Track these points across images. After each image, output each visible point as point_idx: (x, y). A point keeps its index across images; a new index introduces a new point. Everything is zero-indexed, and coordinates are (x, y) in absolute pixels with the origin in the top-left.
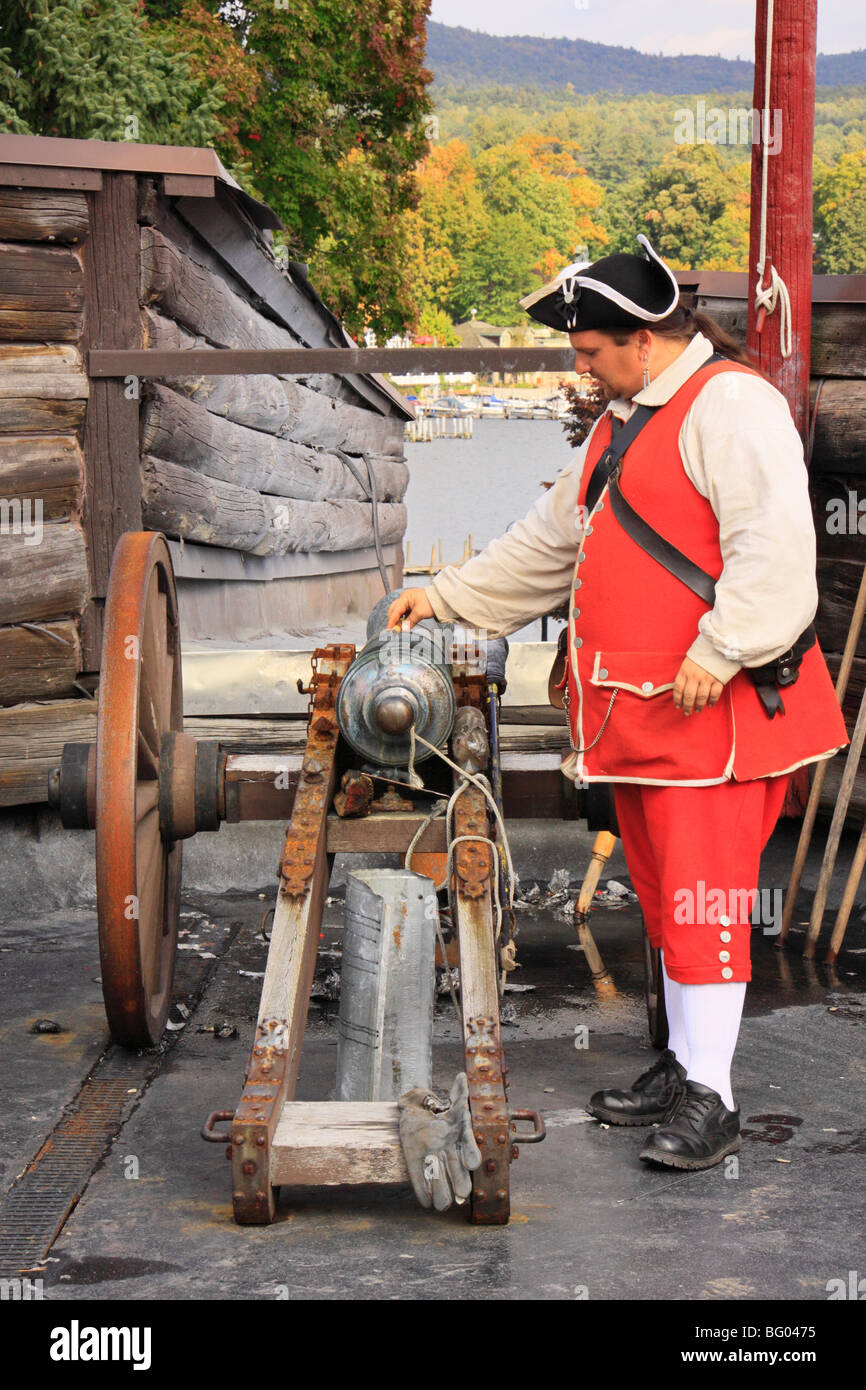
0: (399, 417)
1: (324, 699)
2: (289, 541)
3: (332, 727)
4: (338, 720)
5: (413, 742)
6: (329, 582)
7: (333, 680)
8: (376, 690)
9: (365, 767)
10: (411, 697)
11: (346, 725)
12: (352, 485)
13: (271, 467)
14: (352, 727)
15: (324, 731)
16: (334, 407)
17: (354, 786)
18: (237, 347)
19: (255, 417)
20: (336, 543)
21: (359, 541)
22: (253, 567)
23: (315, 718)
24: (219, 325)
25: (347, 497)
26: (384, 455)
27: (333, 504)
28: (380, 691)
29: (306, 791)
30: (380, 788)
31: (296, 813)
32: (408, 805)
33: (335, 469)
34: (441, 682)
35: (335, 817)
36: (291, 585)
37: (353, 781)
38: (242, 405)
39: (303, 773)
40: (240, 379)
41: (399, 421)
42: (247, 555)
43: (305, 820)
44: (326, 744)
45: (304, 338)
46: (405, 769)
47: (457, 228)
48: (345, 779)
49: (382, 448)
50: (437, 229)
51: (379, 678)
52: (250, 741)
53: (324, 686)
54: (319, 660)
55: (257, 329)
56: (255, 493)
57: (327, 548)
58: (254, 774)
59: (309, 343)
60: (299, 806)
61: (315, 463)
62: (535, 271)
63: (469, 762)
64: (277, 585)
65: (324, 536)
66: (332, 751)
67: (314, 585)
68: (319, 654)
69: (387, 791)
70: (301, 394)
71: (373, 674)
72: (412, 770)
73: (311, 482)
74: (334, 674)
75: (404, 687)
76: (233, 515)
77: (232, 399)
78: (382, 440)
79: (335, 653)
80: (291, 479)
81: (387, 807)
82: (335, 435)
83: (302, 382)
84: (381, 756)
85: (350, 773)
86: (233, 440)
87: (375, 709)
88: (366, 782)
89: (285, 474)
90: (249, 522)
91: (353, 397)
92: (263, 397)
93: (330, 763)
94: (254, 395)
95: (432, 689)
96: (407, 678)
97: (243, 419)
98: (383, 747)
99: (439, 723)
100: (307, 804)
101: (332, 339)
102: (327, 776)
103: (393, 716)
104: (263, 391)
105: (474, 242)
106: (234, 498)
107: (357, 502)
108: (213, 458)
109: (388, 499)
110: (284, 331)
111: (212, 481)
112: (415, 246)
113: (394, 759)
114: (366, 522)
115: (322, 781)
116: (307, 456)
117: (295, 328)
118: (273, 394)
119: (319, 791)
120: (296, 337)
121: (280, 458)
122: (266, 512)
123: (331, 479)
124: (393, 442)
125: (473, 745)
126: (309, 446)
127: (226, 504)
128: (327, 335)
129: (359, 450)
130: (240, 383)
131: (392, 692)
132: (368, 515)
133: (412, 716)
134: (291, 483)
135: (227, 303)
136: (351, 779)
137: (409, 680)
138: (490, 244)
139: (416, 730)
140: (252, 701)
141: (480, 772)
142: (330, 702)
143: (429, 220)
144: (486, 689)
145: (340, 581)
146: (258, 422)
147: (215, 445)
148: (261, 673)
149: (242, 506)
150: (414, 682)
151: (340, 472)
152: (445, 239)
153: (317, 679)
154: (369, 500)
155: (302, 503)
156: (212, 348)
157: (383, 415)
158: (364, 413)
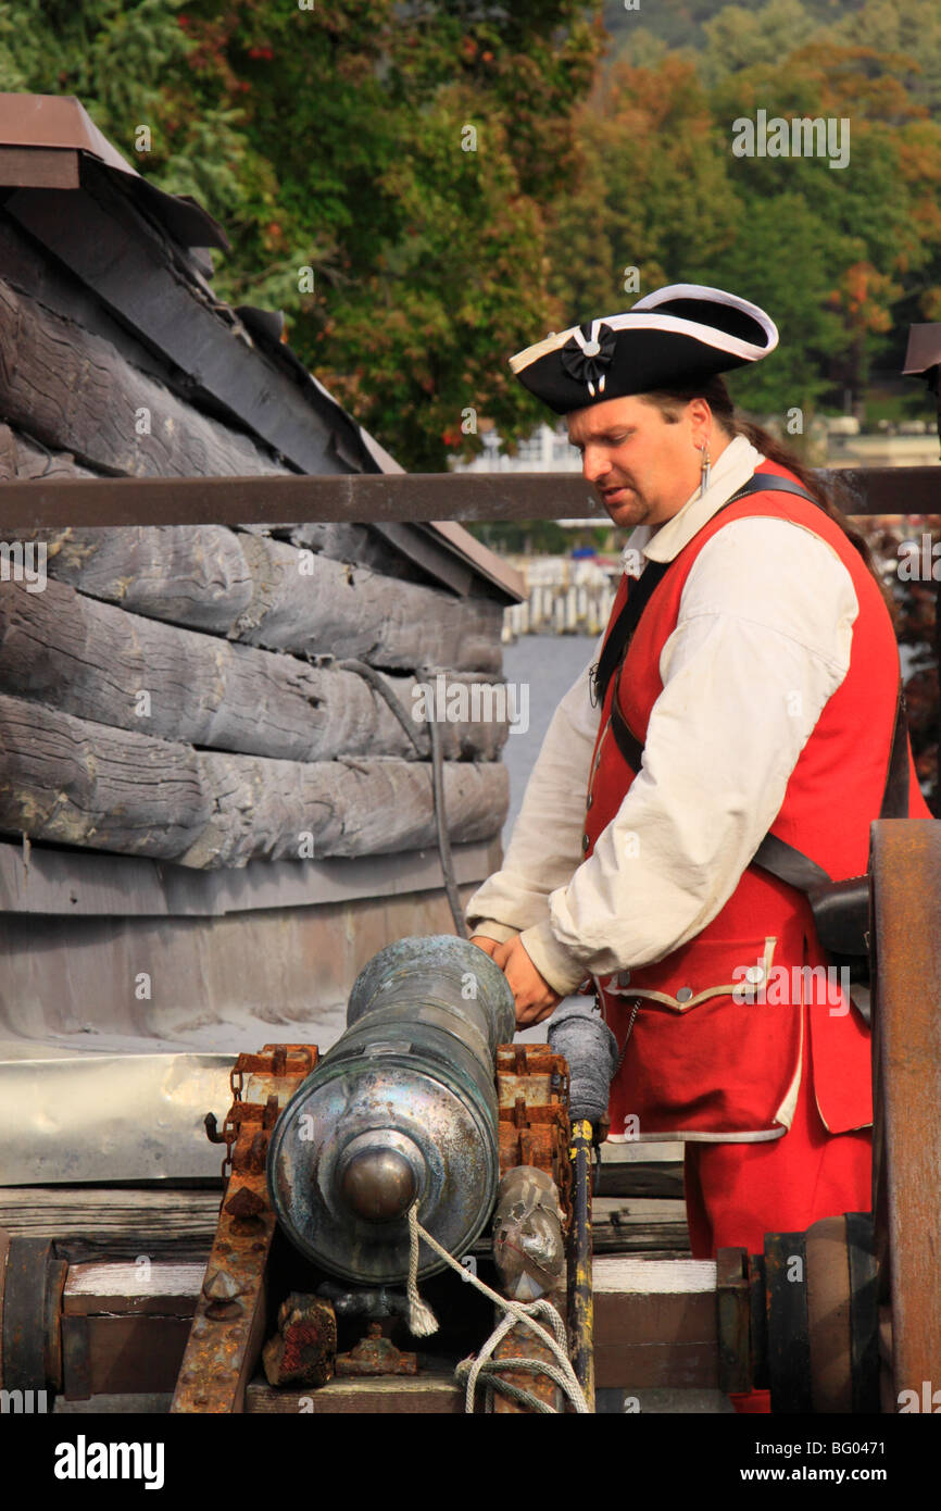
0: (491, 598)
1: (250, 1153)
2: (254, 841)
3: (263, 1208)
4: (272, 1196)
5: (414, 1238)
6: (348, 921)
7: (269, 1114)
8: (343, 1134)
9: (326, 1287)
10: (410, 1148)
11: (286, 1204)
12: (389, 730)
13: (216, 698)
14: (299, 1207)
15: (247, 1214)
16: (351, 581)
17: (299, 1324)
18: (140, 473)
19: (183, 603)
20: (358, 842)
21: (404, 837)
22: (181, 890)
23: (233, 1190)
24: (103, 430)
25: (383, 753)
26: (461, 670)
27: (351, 767)
28: (352, 1137)
29: (205, 1337)
30: (353, 1329)
31: (186, 1381)
32: (409, 1361)
33: (355, 701)
34: (469, 1118)
35: (261, 1388)
36: (266, 927)
37: (298, 1314)
38: (155, 580)
39: (203, 1299)
40: (150, 536)
41: (490, 606)
42: (168, 869)
43: (202, 1393)
44: (250, 1242)
45: (284, 450)
46: (400, 1289)
47: (676, 225)
48: (284, 1310)
49: (456, 659)
50: (637, 227)
51: (349, 1111)
52: (146, 1232)
53: (252, 1127)
54: (246, 1076)
55: (185, 436)
56: (182, 749)
57: (341, 851)
58: (119, 1303)
59: (296, 460)
60: (193, 1366)
61: (310, 690)
62: (827, 307)
63: (524, 1277)
64: (235, 927)
65: (333, 829)
66: (262, 1256)
67: (316, 925)
68: (245, 1065)
69: (366, 1335)
70: (275, 559)
71: (339, 1105)
72: (414, 1294)
73: (305, 726)
74: (273, 1103)
75: (398, 1129)
76: (135, 793)
77: (132, 569)
78: (454, 643)
79: (276, 1063)
80: (262, 720)
81: (364, 1365)
82: (354, 634)
83: (281, 536)
84: (354, 1265)
85: (295, 1298)
86: (135, 648)
87: (342, 1172)
88: (324, 1317)
89: (246, 711)
90: (166, 803)
91: (391, 562)
92: (198, 566)
93: (256, 1281)
94: (181, 562)
95: (452, 1133)
96: (402, 1111)
97: (158, 607)
98: (359, 1247)
99: (464, 1200)
100: (207, 1362)
101: (341, 452)
102: (249, 1304)
103: (374, 1186)
104: (199, 554)
105: (707, 251)
106: (137, 760)
107: (403, 763)
108: (91, 683)
109: (469, 755)
110: (242, 439)
111: (89, 728)
112: (593, 261)
113: (377, 1271)
114: (422, 799)
115: (240, 1315)
116: (292, 676)
117: (265, 432)
118: (219, 559)
119: (231, 1335)
120: (268, 450)
121: (235, 679)
122: (205, 784)
123: (347, 718)
124: (477, 645)
125: (534, 1243)
126: (301, 657)
127: (119, 771)
128: (332, 447)
129: (407, 662)
130: (151, 540)
131: (373, 1139)
132: (426, 785)
133: (411, 1186)
134: (260, 728)
135: (118, 387)
136: (296, 1312)
137: (406, 1114)
138: (741, 255)
139: (419, 1213)
140: (150, 1155)
141: (545, 1296)
142: (259, 1159)
143: (623, 211)
144: (568, 1133)
145: (371, 915)
146: (190, 613)
147: (95, 660)
148: (169, 1098)
149: (152, 775)
150: (417, 1119)
151: (366, 706)
152: (652, 247)
153: (240, 1112)
154: (428, 759)
155: (286, 766)
156: (90, 476)
157: (456, 595)
158: (414, 593)
